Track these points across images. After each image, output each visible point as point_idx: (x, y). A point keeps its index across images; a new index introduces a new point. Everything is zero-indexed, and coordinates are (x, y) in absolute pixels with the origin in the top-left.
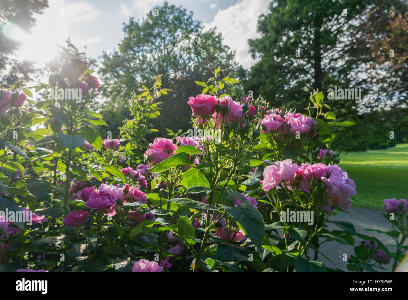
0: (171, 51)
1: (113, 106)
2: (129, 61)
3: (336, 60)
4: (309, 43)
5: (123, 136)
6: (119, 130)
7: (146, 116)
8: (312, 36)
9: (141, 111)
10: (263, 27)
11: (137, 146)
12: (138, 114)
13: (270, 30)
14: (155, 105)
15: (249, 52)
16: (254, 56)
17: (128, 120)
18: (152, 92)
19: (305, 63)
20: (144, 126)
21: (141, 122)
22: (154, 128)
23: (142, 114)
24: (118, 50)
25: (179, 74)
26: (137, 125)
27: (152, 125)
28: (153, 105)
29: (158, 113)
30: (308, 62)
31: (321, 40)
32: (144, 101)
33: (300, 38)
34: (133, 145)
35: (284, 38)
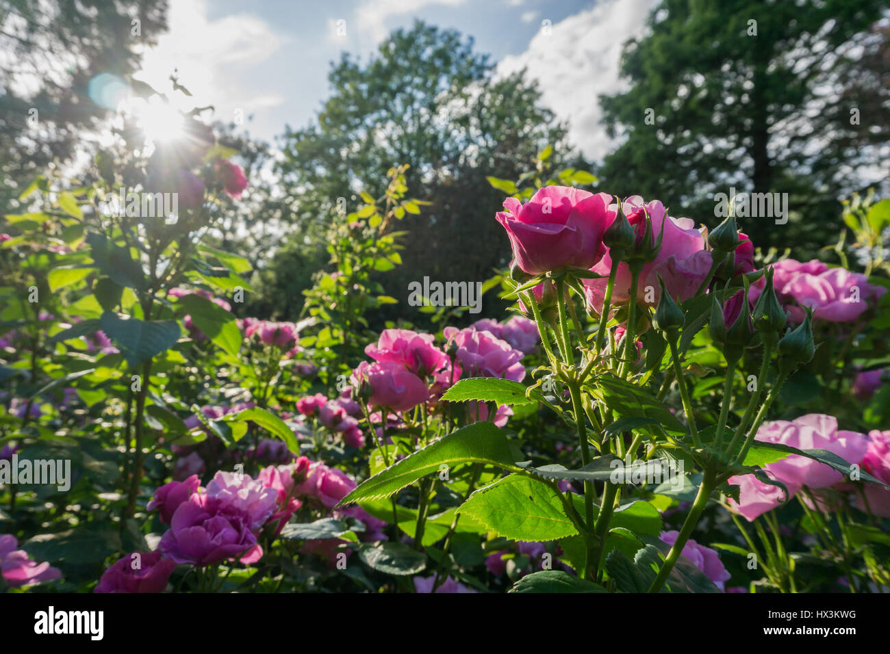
0: (429, 123)
1: (301, 242)
2: (338, 145)
3: (805, 138)
4: (738, 102)
5: (313, 312)
6: (305, 297)
7: (367, 265)
8: (748, 85)
9: (356, 254)
10: (633, 65)
11: (345, 336)
12: (347, 261)
13: (651, 72)
14: (389, 239)
15: (601, 122)
16: (611, 133)
17: (325, 275)
18: (383, 208)
19: (732, 145)
20: (362, 288)
21: (354, 279)
22: (386, 294)
23: (358, 261)
24: (316, 122)
25: (445, 172)
26: (346, 287)
27: (380, 288)
28: (384, 239)
29: (397, 258)
30: (739, 144)
31: (769, 94)
32: (363, 229)
33: (719, 88)
34: (336, 333)
35: (683, 91)
